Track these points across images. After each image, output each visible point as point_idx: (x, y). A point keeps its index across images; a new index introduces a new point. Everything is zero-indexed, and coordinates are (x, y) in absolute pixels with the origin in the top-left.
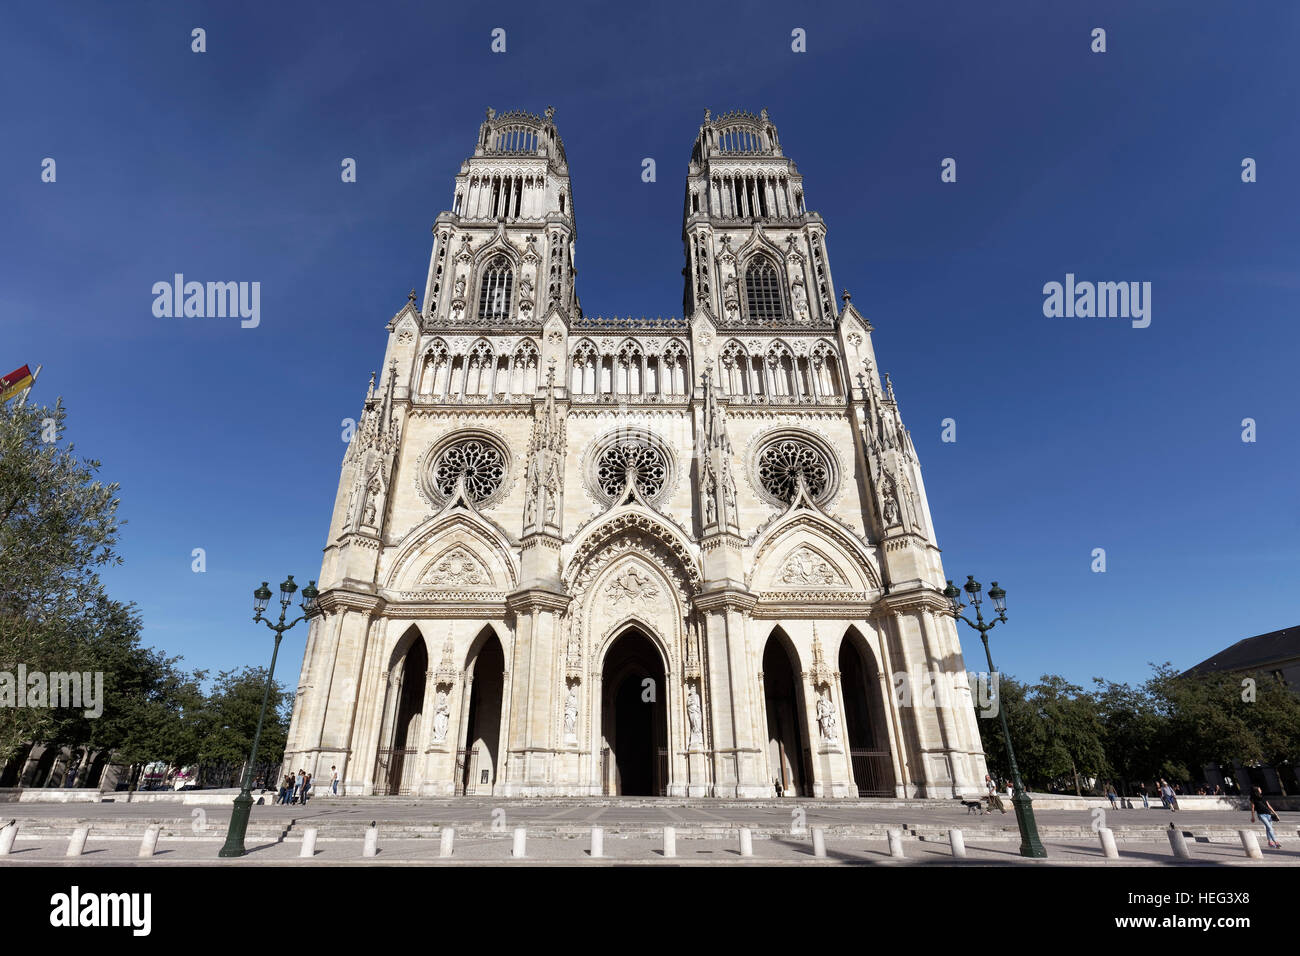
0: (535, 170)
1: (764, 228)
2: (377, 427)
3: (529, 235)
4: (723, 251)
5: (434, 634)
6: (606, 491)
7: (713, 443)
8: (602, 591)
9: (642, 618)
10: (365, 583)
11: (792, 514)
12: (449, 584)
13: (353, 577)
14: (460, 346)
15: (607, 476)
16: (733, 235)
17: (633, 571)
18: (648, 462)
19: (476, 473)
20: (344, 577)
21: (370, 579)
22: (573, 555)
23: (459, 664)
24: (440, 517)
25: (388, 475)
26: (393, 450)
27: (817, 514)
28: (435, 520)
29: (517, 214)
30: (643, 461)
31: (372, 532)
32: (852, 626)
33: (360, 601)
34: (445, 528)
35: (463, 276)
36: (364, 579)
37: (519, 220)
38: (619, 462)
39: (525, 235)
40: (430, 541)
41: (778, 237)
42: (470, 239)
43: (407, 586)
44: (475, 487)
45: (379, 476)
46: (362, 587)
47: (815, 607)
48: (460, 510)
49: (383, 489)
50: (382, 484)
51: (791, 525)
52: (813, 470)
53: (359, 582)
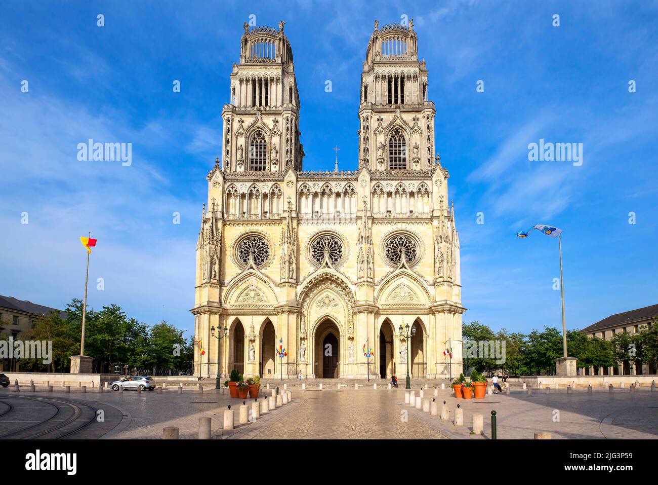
0: (275, 73)
1: (401, 112)
2: (211, 234)
3: (274, 119)
4: (378, 128)
5: (246, 321)
6: (316, 260)
7: (364, 240)
8: (315, 304)
9: (331, 314)
10: (215, 302)
11: (398, 271)
12: (250, 302)
13: (211, 300)
14: (244, 188)
15: (316, 253)
16: (384, 116)
17: (327, 296)
18: (335, 247)
19: (256, 252)
20: (207, 300)
21: (217, 300)
22: (301, 290)
23: (257, 333)
24: (243, 274)
25: (219, 256)
26: (219, 244)
27: (409, 271)
28: (241, 275)
29: (266, 104)
30: (333, 246)
31: (216, 281)
32: (418, 317)
33: (215, 310)
34: (246, 278)
35: (241, 145)
36: (215, 301)
37: (268, 108)
38: (322, 246)
39: (272, 118)
40: (240, 284)
41: (408, 117)
42: (243, 122)
43: (232, 302)
44: (257, 259)
45: (215, 257)
46: (215, 304)
47: (403, 310)
48: (251, 270)
49: (217, 262)
50: (217, 260)
51: (397, 276)
52: (411, 249)
53: (213, 302)
